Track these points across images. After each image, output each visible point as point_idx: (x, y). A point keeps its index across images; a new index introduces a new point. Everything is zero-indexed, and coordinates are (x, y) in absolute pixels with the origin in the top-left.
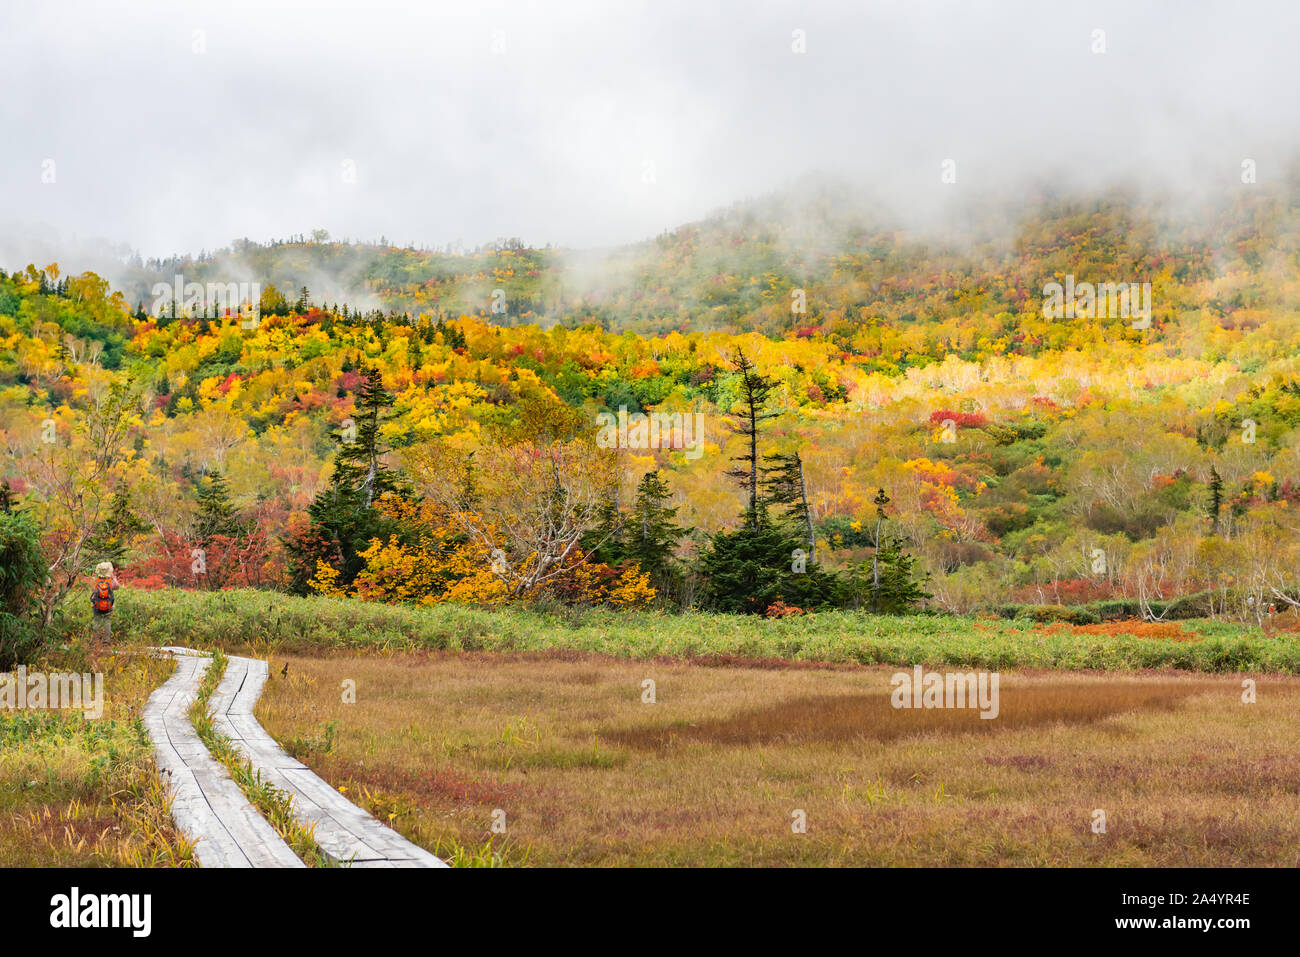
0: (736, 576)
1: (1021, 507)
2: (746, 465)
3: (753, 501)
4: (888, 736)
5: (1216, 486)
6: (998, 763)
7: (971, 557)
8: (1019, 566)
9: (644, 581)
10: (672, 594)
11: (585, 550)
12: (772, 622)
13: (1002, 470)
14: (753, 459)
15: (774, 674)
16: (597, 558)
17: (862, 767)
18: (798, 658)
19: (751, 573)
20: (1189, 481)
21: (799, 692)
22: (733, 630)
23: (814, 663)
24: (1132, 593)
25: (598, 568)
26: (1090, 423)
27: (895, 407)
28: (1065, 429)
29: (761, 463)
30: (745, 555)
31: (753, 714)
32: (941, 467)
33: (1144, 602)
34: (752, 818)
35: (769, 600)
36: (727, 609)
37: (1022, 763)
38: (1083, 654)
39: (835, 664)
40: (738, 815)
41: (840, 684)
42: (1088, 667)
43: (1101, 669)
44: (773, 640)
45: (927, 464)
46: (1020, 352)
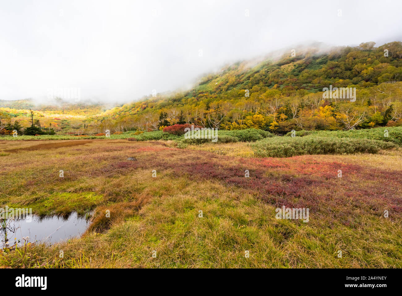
0: (30, 132)
1: (65, 127)
2: (31, 121)
3: (32, 124)
4: (56, 148)
5: (85, 125)
6: (74, 150)
7: (60, 131)
8: (65, 131)
10: (21, 134)
11: (5, 129)
12: (36, 136)
13: (62, 123)
14: (32, 120)
15: (37, 142)
17: (54, 152)
18: (40, 140)
19: (33, 132)
20: (82, 125)
21: (41, 143)
22: (30, 137)
23: (43, 140)
24: (77, 133)
25: (8, 131)
26: (72, 120)
27: (50, 118)
28: (70, 120)
29: (33, 120)
30: (31, 130)
31: (34, 146)
32: (56, 123)
33: (78, 134)
34: (35, 163)
35: (35, 134)
36: (29, 135)
37: (77, 150)
38: (78, 138)
39: (46, 140)
40: (32, 162)
41: (47, 142)
42: (78, 139)
43: (80, 139)
44: (37, 138)
45: (54, 123)
46: (64, 114)
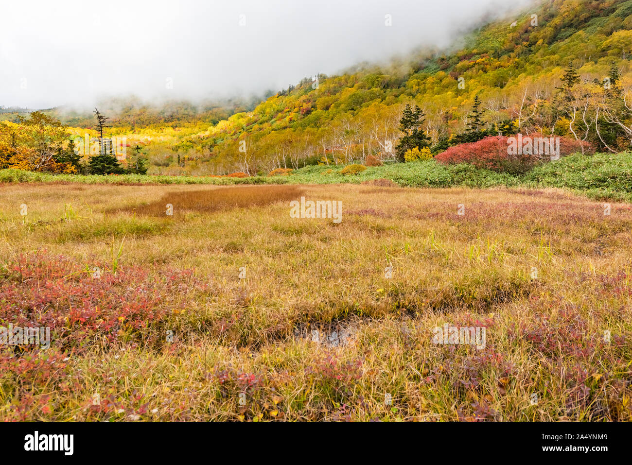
0: (99, 167)
9: (73, 168)
10: (81, 171)
11: (54, 159)
14: (102, 137)
16: (58, 161)
20: (173, 157)
25: (59, 164)
26: (151, 146)
28: (148, 148)
30: (101, 161)
35: (109, 173)
46: (135, 133)
